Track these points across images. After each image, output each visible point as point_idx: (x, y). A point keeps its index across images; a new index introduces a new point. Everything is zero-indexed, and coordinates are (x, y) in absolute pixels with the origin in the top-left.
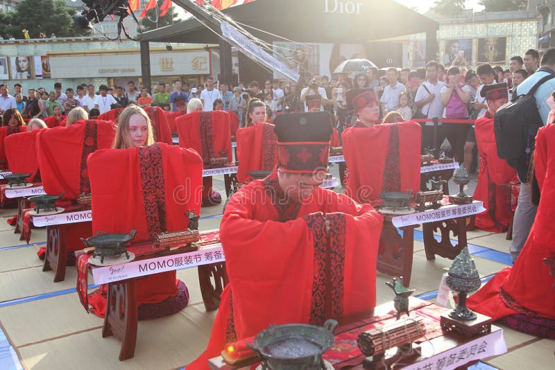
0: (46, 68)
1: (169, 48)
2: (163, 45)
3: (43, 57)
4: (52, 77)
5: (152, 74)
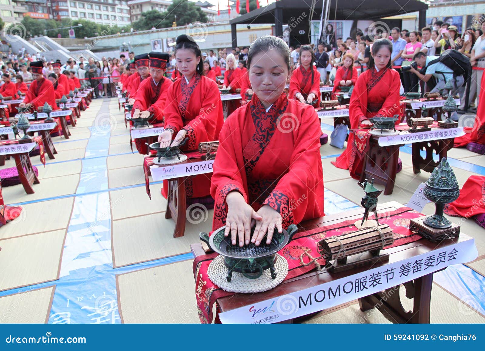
1: (249, 28)
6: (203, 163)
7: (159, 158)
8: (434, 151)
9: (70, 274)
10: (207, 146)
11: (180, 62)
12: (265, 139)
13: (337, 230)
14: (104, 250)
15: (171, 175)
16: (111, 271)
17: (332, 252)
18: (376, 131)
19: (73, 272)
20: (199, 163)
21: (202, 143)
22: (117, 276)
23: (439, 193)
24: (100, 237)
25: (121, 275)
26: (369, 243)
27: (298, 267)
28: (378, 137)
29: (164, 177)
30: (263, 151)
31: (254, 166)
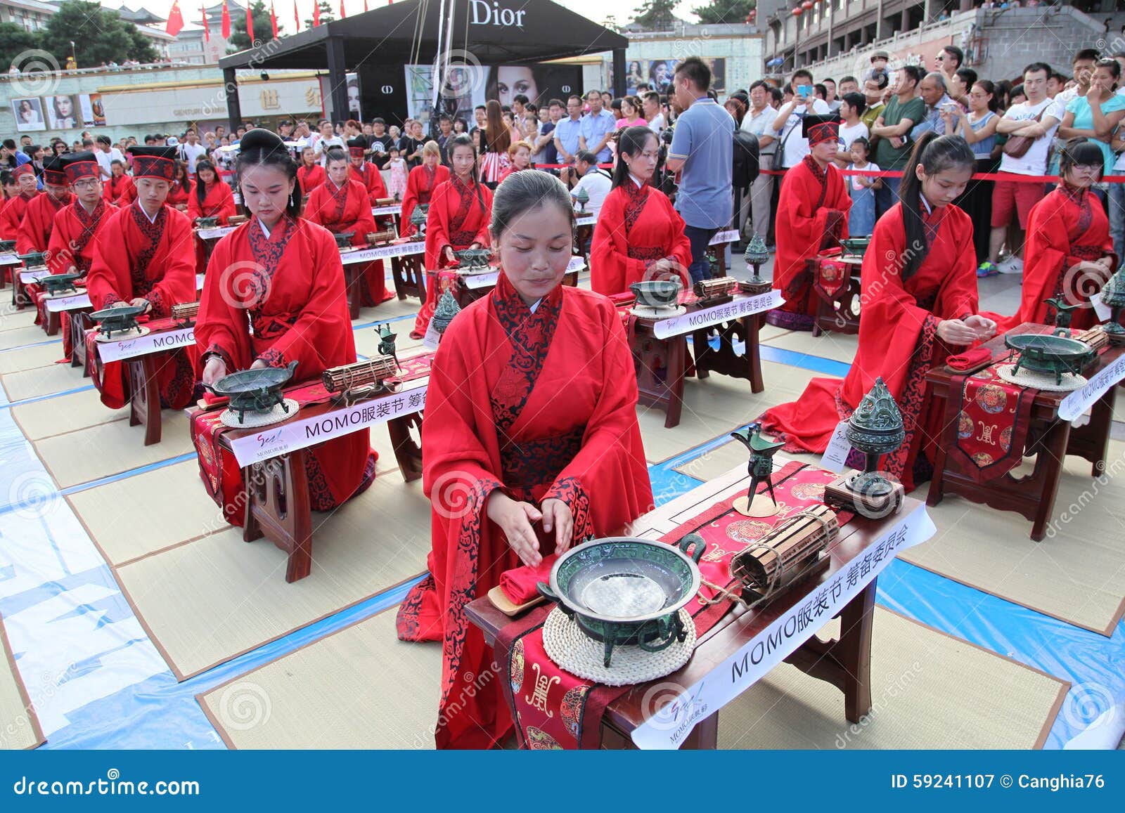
0: (97, 110)
1: (265, 77)
2: (256, 73)
3: (92, 96)
4: (107, 124)
5: (244, 114)
6: (340, 413)
7: (242, 415)
8: (735, 336)
9: (71, 720)
10: (345, 376)
11: (255, 192)
12: (534, 364)
13: (712, 524)
14: (131, 643)
15: (276, 449)
16: (178, 689)
17: (767, 572)
18: (642, 309)
19: (78, 717)
20: (332, 415)
21: (332, 370)
22: (199, 699)
23: (880, 437)
24: (103, 612)
25: (209, 692)
26: (810, 543)
27: (700, 611)
28: (652, 322)
29: (261, 454)
30: (532, 386)
31: (518, 415)
